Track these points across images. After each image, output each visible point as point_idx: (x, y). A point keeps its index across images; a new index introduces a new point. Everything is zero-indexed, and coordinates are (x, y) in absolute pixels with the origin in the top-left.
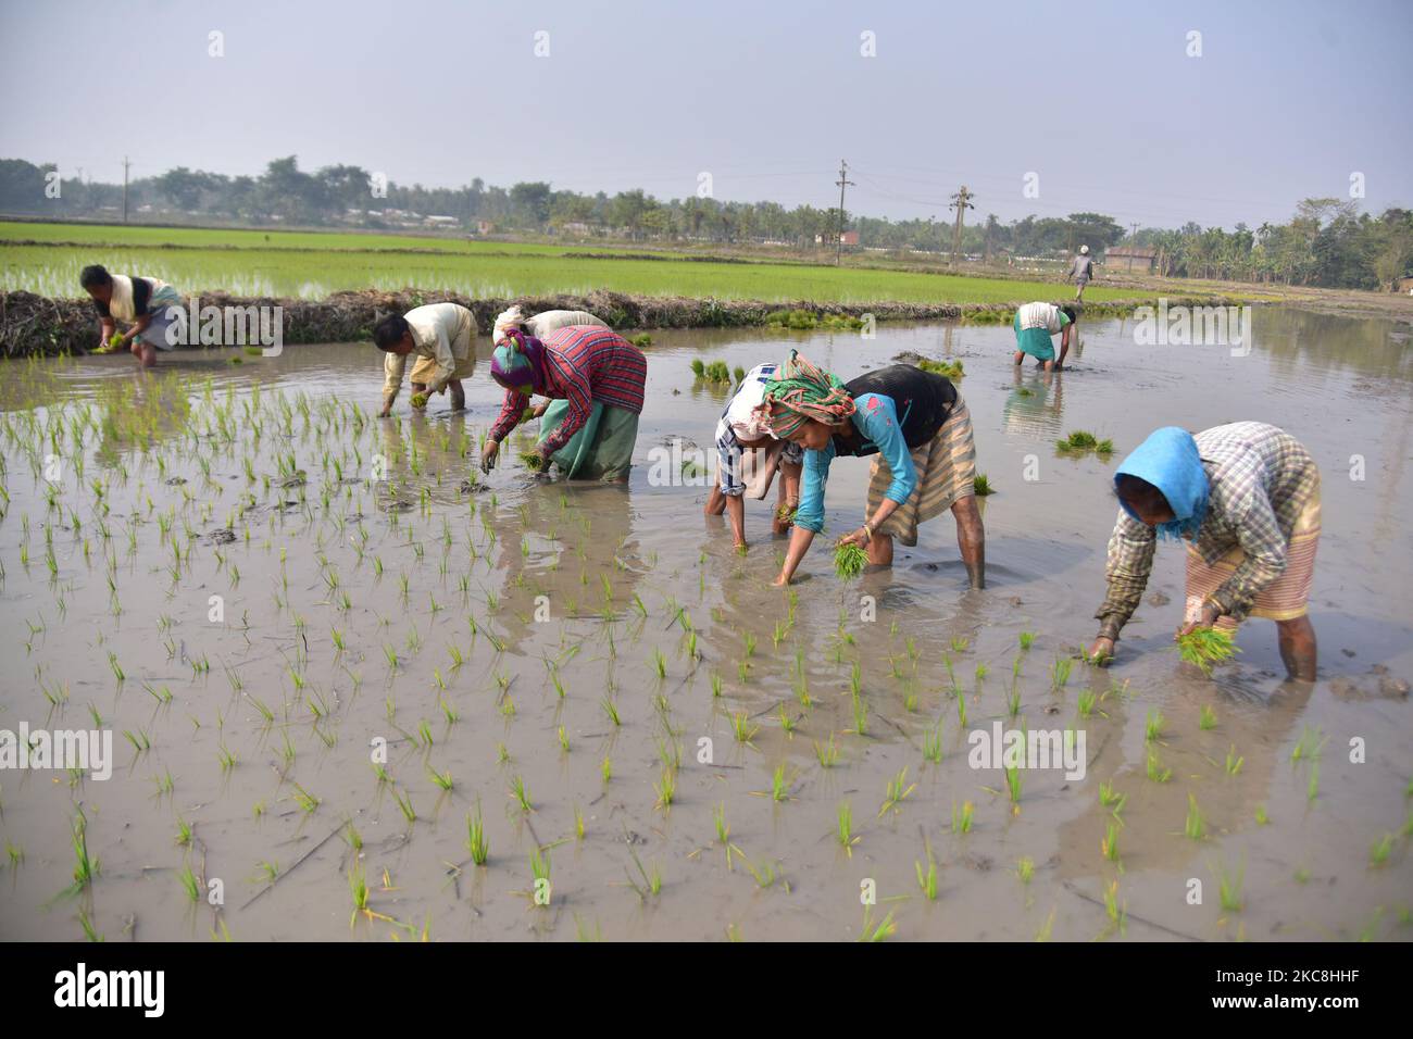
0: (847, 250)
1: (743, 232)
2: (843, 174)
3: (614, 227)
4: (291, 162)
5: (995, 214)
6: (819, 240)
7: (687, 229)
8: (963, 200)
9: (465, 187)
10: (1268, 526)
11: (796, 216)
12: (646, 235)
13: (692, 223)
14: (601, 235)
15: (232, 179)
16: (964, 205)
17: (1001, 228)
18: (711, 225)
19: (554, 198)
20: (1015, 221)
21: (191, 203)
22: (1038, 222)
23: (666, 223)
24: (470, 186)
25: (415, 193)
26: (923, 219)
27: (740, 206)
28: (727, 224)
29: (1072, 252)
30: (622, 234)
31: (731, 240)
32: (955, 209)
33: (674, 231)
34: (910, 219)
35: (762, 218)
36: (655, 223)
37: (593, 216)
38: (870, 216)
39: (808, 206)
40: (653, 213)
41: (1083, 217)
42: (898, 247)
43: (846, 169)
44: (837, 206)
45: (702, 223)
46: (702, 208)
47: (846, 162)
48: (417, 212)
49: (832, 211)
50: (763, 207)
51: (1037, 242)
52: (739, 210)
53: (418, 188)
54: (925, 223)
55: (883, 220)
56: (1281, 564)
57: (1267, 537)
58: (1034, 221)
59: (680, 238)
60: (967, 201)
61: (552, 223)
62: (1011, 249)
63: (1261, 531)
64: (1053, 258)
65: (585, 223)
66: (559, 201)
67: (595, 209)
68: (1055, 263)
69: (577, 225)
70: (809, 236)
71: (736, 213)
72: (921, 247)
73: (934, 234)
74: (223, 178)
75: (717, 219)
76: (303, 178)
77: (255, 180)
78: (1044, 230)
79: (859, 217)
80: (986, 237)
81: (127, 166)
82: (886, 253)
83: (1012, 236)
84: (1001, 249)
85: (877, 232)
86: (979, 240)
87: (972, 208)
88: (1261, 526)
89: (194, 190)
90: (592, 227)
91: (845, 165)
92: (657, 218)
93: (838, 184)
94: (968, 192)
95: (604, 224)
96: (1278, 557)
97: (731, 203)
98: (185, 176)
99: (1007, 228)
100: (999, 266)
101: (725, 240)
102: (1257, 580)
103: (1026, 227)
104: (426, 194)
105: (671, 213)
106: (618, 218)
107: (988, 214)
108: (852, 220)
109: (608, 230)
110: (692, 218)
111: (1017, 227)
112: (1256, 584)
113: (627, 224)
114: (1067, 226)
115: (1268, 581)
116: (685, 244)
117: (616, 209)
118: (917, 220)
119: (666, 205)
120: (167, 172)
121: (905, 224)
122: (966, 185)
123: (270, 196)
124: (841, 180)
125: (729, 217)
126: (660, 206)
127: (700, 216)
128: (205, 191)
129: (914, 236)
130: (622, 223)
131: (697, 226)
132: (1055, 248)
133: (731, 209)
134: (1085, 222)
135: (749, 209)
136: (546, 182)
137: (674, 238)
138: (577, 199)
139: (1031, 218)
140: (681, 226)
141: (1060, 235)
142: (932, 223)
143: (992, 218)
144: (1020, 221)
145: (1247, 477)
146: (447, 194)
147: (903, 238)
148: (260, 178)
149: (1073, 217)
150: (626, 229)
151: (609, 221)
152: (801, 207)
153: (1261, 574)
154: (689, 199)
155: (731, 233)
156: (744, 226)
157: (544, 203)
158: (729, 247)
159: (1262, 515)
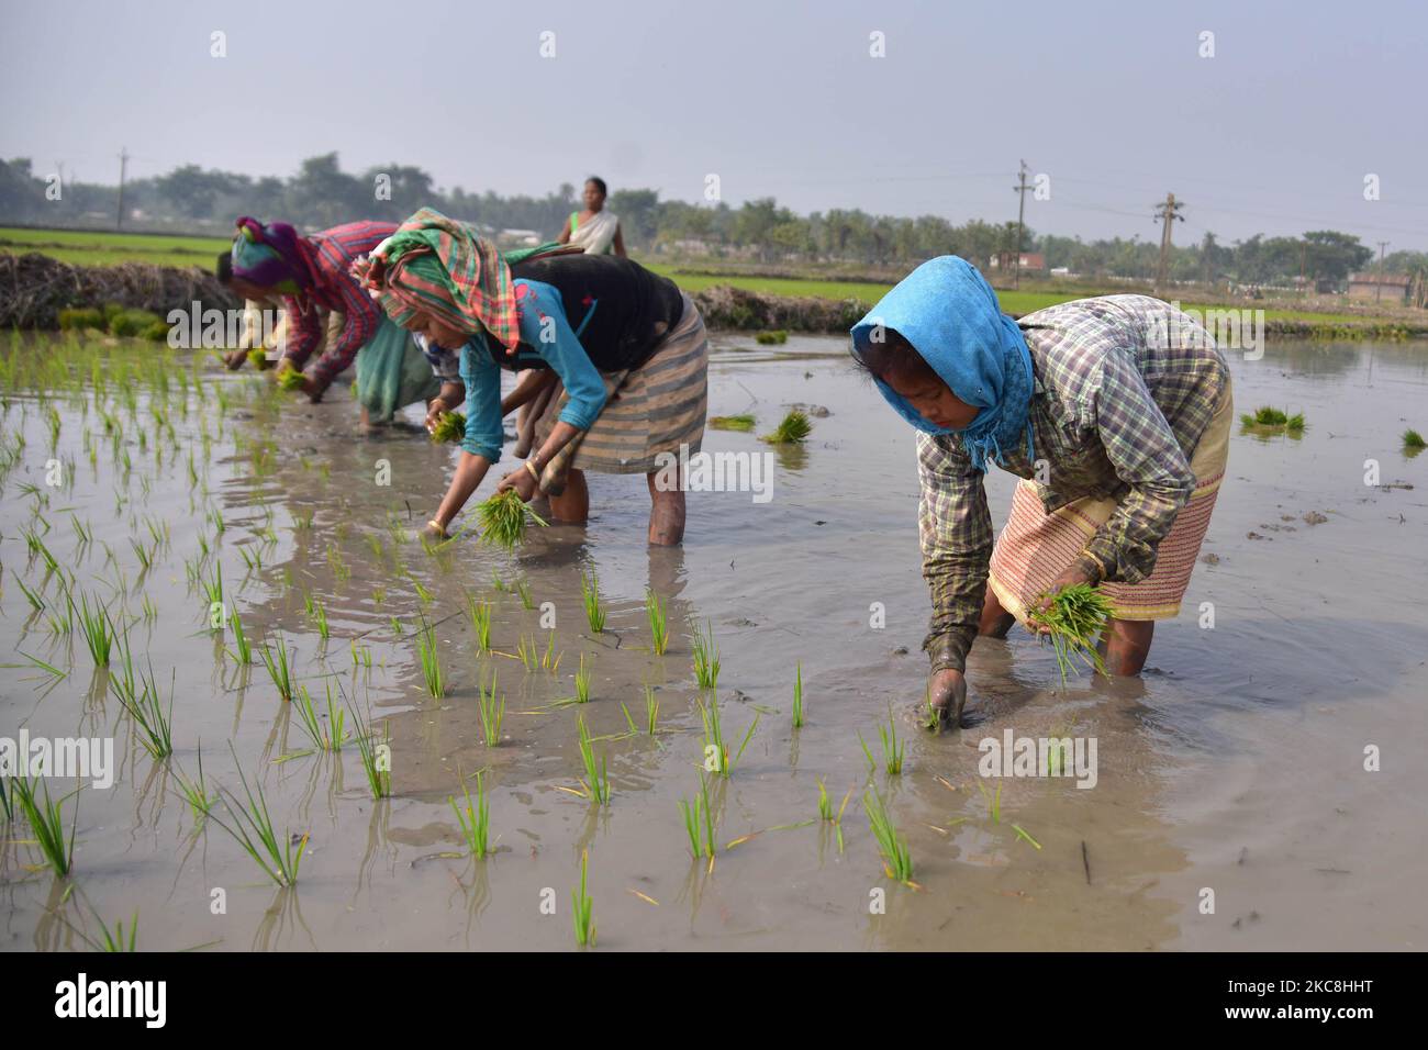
0: (1029, 274)
1: (899, 254)
2: (1023, 177)
3: (738, 244)
4: (330, 161)
5: (1213, 232)
6: (994, 263)
7: (830, 248)
8: (1171, 211)
9: (550, 194)
10: (1145, 422)
11: (965, 234)
12: (777, 254)
13: (836, 241)
14: (721, 255)
15: (256, 180)
16: (1172, 216)
17: (1221, 250)
18: (861, 243)
19: (663, 209)
20: (1238, 242)
21: (202, 209)
22: (1267, 242)
23: (804, 239)
24: (557, 193)
25: (488, 202)
26: (1125, 238)
27: (897, 221)
28: (879, 241)
29: (1309, 279)
30: (748, 255)
31: (885, 263)
32: (1161, 222)
33: (813, 249)
34: (1109, 238)
35: (923, 237)
36: (790, 239)
37: (711, 231)
38: (1058, 235)
39: (981, 221)
40: (788, 226)
41: (1320, 236)
42: (1093, 272)
43: (1025, 171)
44: (1015, 219)
45: (848, 241)
46: (849, 222)
47: (1025, 162)
48: (491, 225)
49: (1010, 225)
50: (926, 223)
51: (1265, 266)
52: (895, 226)
53: (492, 195)
54: (1127, 244)
55: (1074, 240)
56: (1183, 485)
57: (1150, 443)
58: (1262, 241)
59: (821, 260)
60: (1175, 212)
61: (660, 238)
62: (1234, 275)
63: (1137, 434)
64: (1285, 286)
65: (702, 240)
66: (669, 213)
67: (714, 224)
68: (1287, 293)
69: (692, 243)
70: (982, 258)
71: (890, 229)
72: (1121, 273)
73: (1138, 257)
74: (244, 180)
75: (868, 234)
76: (346, 180)
77: (285, 182)
78: (1273, 251)
79: (1045, 234)
80: (1203, 260)
81: (124, 159)
82: (1079, 279)
83: (1235, 259)
84: (1221, 276)
85: (1067, 254)
86: (1193, 263)
87: (1182, 220)
88: (1134, 424)
89: (206, 193)
90: (711, 246)
91: (1024, 166)
92: (791, 234)
93: (1016, 189)
94: (1177, 200)
95: (725, 241)
96: (1177, 474)
97: (886, 218)
98: (195, 176)
99: (1228, 250)
100: (1218, 295)
101: (878, 263)
102: (1150, 514)
103: (1252, 248)
104: (501, 202)
105: (809, 228)
106: (743, 233)
107: (1205, 232)
108: (1035, 240)
109: (731, 249)
110: (836, 234)
111: (1241, 250)
112: (1150, 520)
113: (754, 241)
114: (1301, 246)
115: (1168, 514)
116: (829, 266)
117: (740, 222)
118: (1117, 240)
119: (805, 220)
120: (173, 171)
121: (1102, 244)
122: (1173, 192)
123: (302, 202)
124: (1019, 184)
125: (882, 233)
126: (796, 220)
127: (846, 231)
128: (220, 195)
129: (1112, 259)
130: (747, 240)
131: (843, 244)
132: (1286, 274)
133: (885, 224)
134: (1323, 242)
135: (908, 224)
136: (653, 189)
137: (813, 258)
138: (692, 210)
139: (1258, 237)
140: (822, 243)
141: (1293, 258)
142: (1136, 244)
143: (1210, 237)
144: (1244, 241)
145: (1095, 340)
146: (528, 203)
147: (1100, 262)
148: (293, 181)
149: (1309, 236)
150: (754, 248)
151: (733, 238)
152: (972, 221)
153: (1156, 504)
154: (832, 212)
155: (885, 253)
156: (901, 246)
157: (652, 216)
158: (882, 271)
159: (1129, 402)
